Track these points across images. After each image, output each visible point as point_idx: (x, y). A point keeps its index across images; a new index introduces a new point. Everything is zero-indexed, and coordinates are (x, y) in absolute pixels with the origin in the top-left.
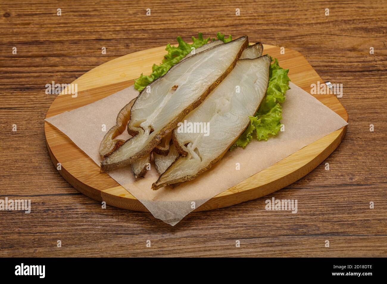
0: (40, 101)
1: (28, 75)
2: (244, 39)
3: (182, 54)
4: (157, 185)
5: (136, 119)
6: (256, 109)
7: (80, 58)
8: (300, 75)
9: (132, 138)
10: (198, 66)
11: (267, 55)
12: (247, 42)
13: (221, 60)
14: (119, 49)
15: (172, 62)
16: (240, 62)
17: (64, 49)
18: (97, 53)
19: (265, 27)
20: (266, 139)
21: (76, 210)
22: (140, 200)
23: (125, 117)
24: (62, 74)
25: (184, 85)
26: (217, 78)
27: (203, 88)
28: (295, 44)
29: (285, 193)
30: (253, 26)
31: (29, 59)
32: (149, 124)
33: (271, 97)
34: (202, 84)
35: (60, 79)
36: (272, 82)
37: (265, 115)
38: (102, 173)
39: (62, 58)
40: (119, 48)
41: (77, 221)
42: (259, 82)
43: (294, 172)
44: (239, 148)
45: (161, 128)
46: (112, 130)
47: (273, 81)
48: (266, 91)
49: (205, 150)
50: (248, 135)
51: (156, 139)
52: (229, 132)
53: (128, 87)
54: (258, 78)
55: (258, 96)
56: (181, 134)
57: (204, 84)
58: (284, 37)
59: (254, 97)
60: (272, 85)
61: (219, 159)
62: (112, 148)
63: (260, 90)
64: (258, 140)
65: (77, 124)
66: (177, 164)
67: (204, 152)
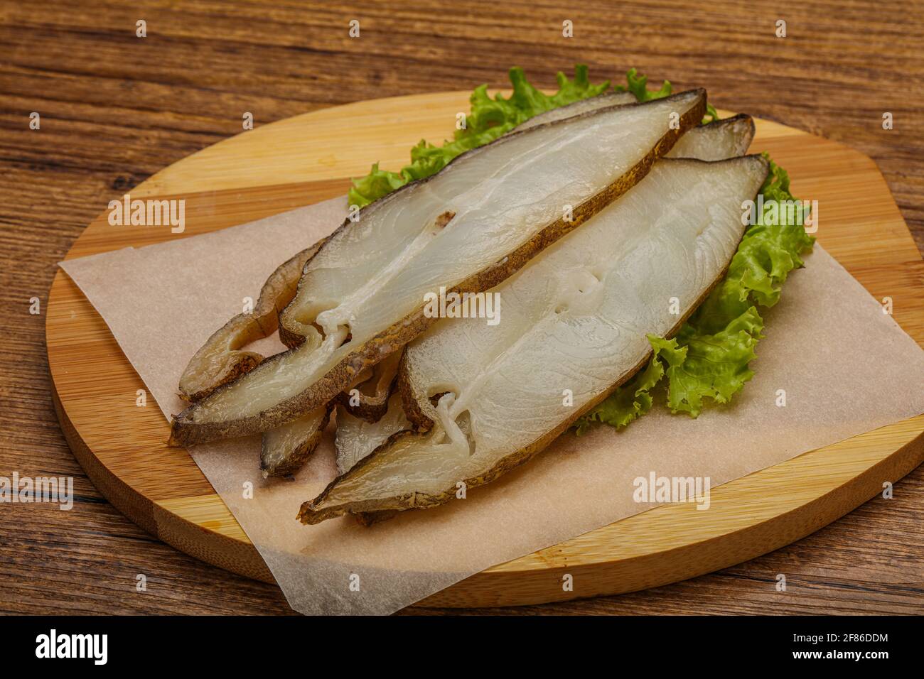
0: (75, 207)
1: (68, 125)
2: (694, 98)
3: (513, 121)
4: (316, 509)
5: (310, 299)
6: (679, 315)
7: (231, 96)
8: (855, 228)
9: (285, 353)
10: (532, 161)
11: (759, 155)
12: (701, 109)
13: (604, 153)
14: (350, 83)
15: (479, 140)
16: (666, 166)
17: (194, 64)
18: (283, 87)
19: (797, 72)
20: (694, 413)
21: (74, 549)
22: (259, 549)
23: (289, 286)
24: (165, 134)
25: (472, 214)
26: (575, 204)
27: (524, 230)
29: (716, 587)
30: (762, 63)
31: (84, 79)
32: (343, 319)
33: (736, 286)
34: (525, 219)
35: (154, 149)
37: (709, 338)
39: (177, 89)
40: (350, 79)
41: (63, 584)
42: (710, 233)
43: (754, 527)
44: (605, 428)
45: (369, 337)
46: (238, 320)
47: (752, 237)
48: (726, 263)
49: (491, 421)
50: (639, 392)
51: (348, 367)
52: (578, 375)
53: (331, 197)
54: (711, 222)
55: (696, 275)
56: (428, 363)
57: (531, 218)
58: (846, 109)
59: (682, 279)
60: (749, 248)
61: (531, 455)
62: (221, 376)
63: (707, 260)
64: (669, 413)
65: (144, 291)
66: (391, 453)
67: (488, 427)
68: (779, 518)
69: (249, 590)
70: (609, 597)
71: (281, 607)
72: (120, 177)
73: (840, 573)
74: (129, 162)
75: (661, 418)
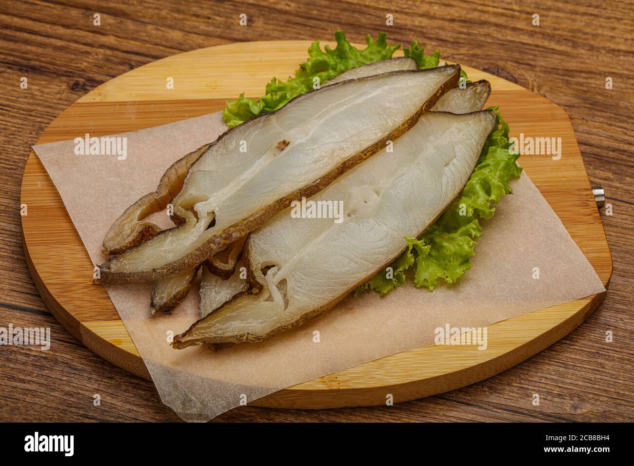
0: (46, 101)
2: (453, 71)
3: (334, 69)
4: (183, 340)
5: (191, 191)
6: (428, 222)
7: (153, 27)
9: (173, 229)
10: (342, 109)
11: (492, 110)
13: (390, 108)
16: (431, 118)
18: (188, 23)
20: (431, 288)
22: (145, 361)
23: (178, 177)
24: (108, 52)
25: (301, 145)
26: (366, 145)
27: (333, 160)
28: (570, 88)
29: (434, 406)
30: (503, 30)
32: (212, 208)
34: (333, 153)
35: (101, 62)
36: (478, 172)
37: (446, 236)
38: (95, 284)
41: (20, 371)
42: (454, 165)
44: (373, 293)
45: (227, 226)
46: (144, 199)
47: (481, 170)
48: (462, 187)
49: (300, 287)
50: (397, 272)
51: (212, 245)
52: (358, 260)
53: (211, 112)
54: (455, 157)
55: (442, 194)
56: (262, 245)
57: (338, 152)
58: (554, 69)
59: (432, 197)
60: (477, 178)
61: (323, 312)
62: (130, 239)
63: (450, 184)
64: (415, 286)
65: (86, 172)
66: (234, 306)
67: (297, 291)
68: (478, 365)
69: (138, 384)
70: (365, 407)
71: (156, 398)
72: (77, 81)
73: (514, 403)
74: (83, 70)
75: (410, 289)
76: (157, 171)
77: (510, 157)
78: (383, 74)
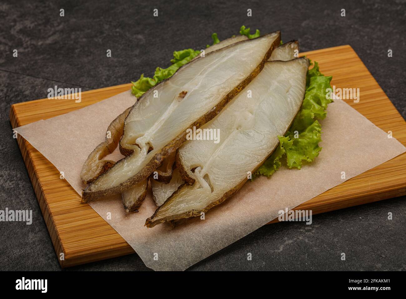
2: (276, 34)
4: (153, 221)
5: (130, 134)
6: (287, 126)
9: (125, 158)
10: (215, 67)
12: (279, 39)
13: (245, 61)
16: (269, 64)
20: (299, 167)
25: (195, 91)
26: (238, 83)
27: (220, 95)
32: (147, 140)
33: (308, 112)
34: (219, 91)
36: (309, 92)
42: (292, 91)
44: (263, 177)
45: (162, 147)
46: (99, 147)
47: (311, 91)
48: (301, 103)
49: (218, 177)
50: (275, 161)
52: (251, 155)
54: (291, 87)
55: (290, 109)
56: (188, 155)
57: (221, 90)
59: (285, 111)
60: (310, 96)
61: (237, 190)
62: (98, 172)
63: (293, 102)
65: (54, 138)
66: (180, 194)
67: (218, 180)
75: (285, 171)
76: (99, 130)
77: (326, 80)
78: (231, 45)
